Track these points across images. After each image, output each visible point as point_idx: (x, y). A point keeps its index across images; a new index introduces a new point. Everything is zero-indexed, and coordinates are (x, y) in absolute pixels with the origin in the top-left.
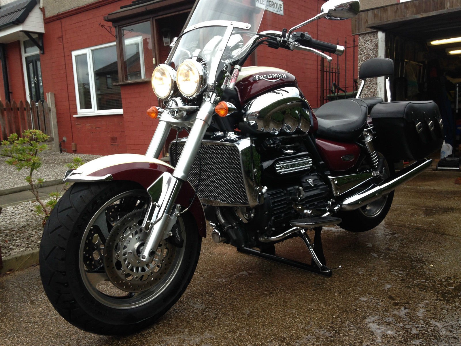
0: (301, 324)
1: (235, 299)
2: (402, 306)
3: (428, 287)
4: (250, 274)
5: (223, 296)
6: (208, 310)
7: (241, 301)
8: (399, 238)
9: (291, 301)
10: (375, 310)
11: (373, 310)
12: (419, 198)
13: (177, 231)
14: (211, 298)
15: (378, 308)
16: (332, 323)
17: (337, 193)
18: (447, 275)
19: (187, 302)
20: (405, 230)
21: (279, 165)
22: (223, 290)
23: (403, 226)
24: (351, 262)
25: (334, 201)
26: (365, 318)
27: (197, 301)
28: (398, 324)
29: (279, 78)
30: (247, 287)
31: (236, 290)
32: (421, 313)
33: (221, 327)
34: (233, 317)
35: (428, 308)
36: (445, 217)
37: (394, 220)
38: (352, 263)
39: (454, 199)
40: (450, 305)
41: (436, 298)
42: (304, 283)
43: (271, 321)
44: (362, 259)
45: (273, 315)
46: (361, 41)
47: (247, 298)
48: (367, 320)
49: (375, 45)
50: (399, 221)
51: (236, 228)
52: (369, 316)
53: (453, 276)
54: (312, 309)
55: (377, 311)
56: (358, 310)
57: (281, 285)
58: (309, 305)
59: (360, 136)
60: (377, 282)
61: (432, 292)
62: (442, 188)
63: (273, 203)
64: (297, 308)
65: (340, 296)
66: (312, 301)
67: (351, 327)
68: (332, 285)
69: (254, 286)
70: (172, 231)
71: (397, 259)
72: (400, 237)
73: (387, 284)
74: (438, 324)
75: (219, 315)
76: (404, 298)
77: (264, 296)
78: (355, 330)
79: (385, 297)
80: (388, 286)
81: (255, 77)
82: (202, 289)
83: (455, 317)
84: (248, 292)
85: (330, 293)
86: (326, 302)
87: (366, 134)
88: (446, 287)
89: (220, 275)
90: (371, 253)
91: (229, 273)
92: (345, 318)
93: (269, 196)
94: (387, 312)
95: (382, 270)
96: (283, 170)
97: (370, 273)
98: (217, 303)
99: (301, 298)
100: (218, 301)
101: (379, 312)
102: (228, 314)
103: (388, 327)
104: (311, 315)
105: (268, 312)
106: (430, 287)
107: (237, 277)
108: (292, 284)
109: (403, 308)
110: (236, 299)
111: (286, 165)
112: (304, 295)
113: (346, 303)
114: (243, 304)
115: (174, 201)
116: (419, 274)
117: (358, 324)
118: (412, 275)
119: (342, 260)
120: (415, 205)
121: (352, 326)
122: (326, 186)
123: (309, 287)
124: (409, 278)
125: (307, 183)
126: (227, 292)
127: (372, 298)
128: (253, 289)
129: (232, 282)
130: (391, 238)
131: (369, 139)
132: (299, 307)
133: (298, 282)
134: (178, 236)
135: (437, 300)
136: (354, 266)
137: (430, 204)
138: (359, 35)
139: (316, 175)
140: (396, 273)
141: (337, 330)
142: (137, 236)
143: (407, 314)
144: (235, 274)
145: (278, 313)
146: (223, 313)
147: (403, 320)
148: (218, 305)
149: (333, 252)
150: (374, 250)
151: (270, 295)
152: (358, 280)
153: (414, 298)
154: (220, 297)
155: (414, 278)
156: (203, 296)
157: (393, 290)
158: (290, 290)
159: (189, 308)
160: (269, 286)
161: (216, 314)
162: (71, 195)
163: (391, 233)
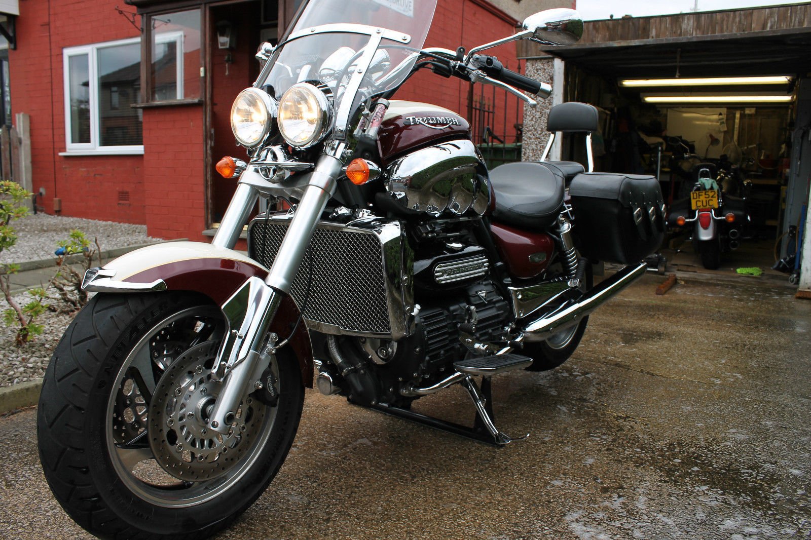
0: (469, 528)
1: (356, 487)
2: (614, 492)
3: (646, 461)
4: (375, 443)
5: (334, 482)
6: (313, 506)
7: (365, 491)
8: (594, 380)
9: (448, 490)
10: (577, 501)
11: (573, 501)
12: (612, 314)
13: (269, 379)
14: (315, 485)
15: (580, 497)
16: (516, 525)
17: (519, 314)
18: (668, 441)
19: (276, 492)
20: (601, 368)
21: (439, 269)
22: (334, 471)
23: (597, 361)
24: (530, 422)
25: (514, 326)
26: (565, 515)
27: (293, 489)
28: (613, 523)
29: (447, 124)
30: (373, 466)
31: (355, 471)
32: (641, 503)
33: (340, 535)
34: (358, 519)
35: (650, 494)
36: (652, 347)
37: (582, 350)
38: (533, 422)
39: (658, 318)
40: (680, 489)
41: (659, 479)
42: (463, 459)
43: (421, 524)
44: (547, 415)
45: (422, 514)
46: (530, 68)
47: (375, 485)
48: (568, 518)
49: (549, 77)
50: (590, 351)
51: (362, 372)
52: (569, 511)
53: (676, 441)
54: (482, 503)
55: (580, 503)
56: (552, 502)
57: (428, 462)
58: (476, 496)
59: (555, 223)
60: (572, 453)
61: (652, 468)
62: (640, 300)
63: (429, 332)
64: (459, 501)
65: (523, 479)
66: (481, 489)
67: (545, 530)
68: (507, 461)
69: (383, 465)
70: (261, 380)
71: (596, 415)
72: (595, 378)
73: (587, 457)
74: (666, 520)
75: (333, 516)
76: (615, 479)
77: (402, 482)
78: (552, 536)
79: (588, 479)
80: (591, 461)
81: (409, 119)
82: (298, 468)
83: (690, 507)
84: (376, 474)
85: (505, 475)
86: (502, 489)
87: (562, 221)
88: (670, 460)
89: (325, 445)
90: (559, 406)
91: (339, 442)
92: (534, 516)
93: (423, 320)
94: (595, 504)
95: (577, 434)
96: (445, 277)
97: (561, 439)
98: (327, 494)
99: (462, 484)
100: (327, 491)
101: (583, 504)
102: (349, 514)
103: (600, 527)
104: (482, 512)
105: (414, 510)
106: (648, 461)
107: (355, 449)
108: (445, 461)
109: (615, 496)
110: (358, 488)
111: (450, 269)
112: (467, 479)
113: (532, 490)
114: (370, 496)
115: (268, 328)
116: (630, 439)
117: (554, 525)
118: (620, 441)
119: (517, 417)
120: (607, 325)
121: (546, 528)
122: (504, 303)
123: (473, 465)
124: (617, 447)
125: (477, 297)
126: (341, 474)
127: (570, 480)
128: (383, 470)
129: (346, 457)
130: (582, 381)
131: (566, 227)
132: (461, 500)
133: (455, 457)
134: (271, 388)
135: (660, 481)
136: (535, 428)
137: (628, 326)
138: (527, 60)
139: (490, 284)
140: (598, 439)
141: (525, 537)
142: (202, 387)
143: (623, 506)
144: (350, 444)
145: (430, 511)
146: (340, 512)
147: (618, 516)
148: (329, 497)
149: (501, 405)
150: (562, 401)
151: (412, 480)
152: (546, 451)
153: (629, 478)
154: (331, 484)
155: (624, 446)
156: (302, 481)
157: (597, 467)
158: (444, 470)
159: (280, 502)
160: (409, 464)
161: (328, 513)
162: (94, 315)
163: (581, 373)
